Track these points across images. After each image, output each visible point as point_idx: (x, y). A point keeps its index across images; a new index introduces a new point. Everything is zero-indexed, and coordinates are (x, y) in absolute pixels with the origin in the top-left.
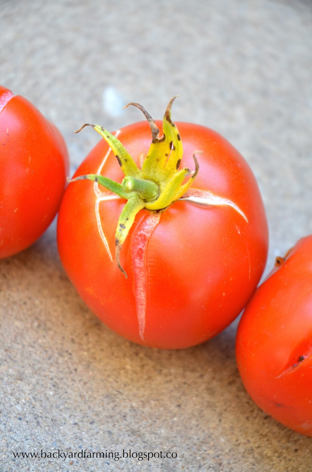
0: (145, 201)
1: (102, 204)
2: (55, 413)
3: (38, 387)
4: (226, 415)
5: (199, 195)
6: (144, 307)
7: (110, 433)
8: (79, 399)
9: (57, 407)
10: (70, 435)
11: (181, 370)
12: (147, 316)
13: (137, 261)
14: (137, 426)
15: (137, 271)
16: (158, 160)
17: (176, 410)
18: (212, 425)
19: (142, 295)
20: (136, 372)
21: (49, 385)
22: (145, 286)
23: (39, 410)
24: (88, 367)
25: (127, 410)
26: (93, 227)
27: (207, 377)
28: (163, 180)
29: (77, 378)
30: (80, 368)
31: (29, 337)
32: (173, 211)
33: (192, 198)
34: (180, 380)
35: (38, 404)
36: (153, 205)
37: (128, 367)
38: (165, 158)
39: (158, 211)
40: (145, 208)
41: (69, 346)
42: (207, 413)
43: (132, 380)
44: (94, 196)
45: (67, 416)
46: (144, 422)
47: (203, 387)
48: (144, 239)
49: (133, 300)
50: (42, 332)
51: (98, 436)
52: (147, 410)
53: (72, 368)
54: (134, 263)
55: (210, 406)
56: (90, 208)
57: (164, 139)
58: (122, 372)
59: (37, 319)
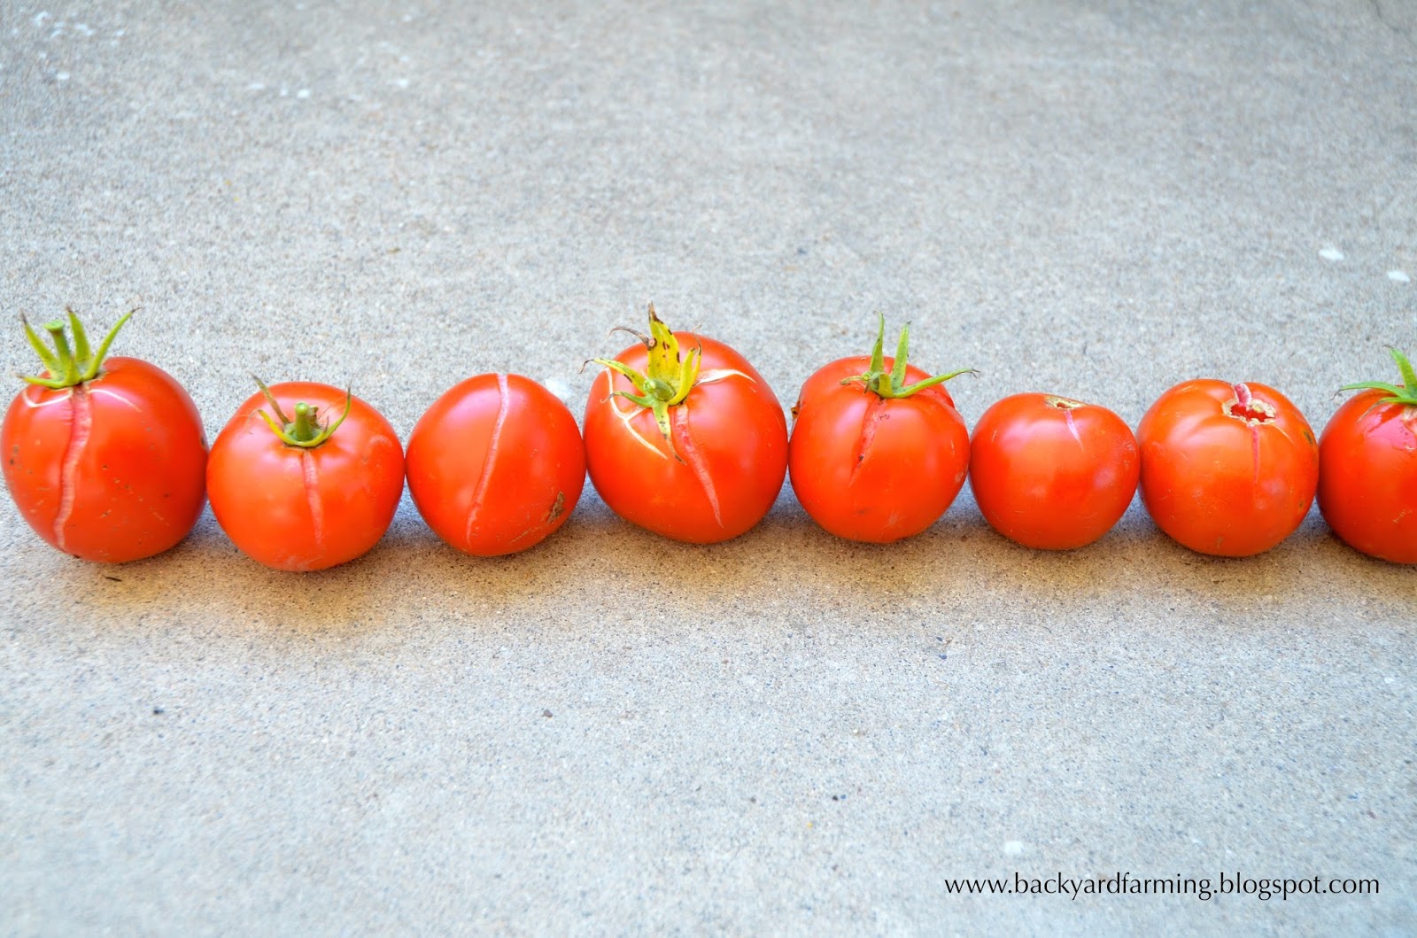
0: (666, 401)
1: (630, 421)
2: (676, 629)
3: (648, 618)
4: (817, 569)
5: (708, 376)
6: (711, 485)
7: (732, 623)
8: (688, 611)
9: (675, 624)
10: (700, 638)
11: (759, 555)
12: (717, 492)
13: (688, 447)
14: (751, 609)
15: (692, 455)
16: (658, 365)
17: (775, 583)
18: (812, 580)
19: (705, 476)
20: (722, 573)
21: (658, 613)
22: (705, 466)
23: (662, 634)
24: (679, 586)
25: (735, 601)
26: (636, 444)
27: (784, 550)
28: (672, 379)
29: (677, 598)
30: (674, 590)
31: (615, 587)
32: (694, 397)
33: (702, 381)
34: (763, 562)
35: (657, 630)
36: (675, 400)
37: (713, 572)
38: (664, 360)
39: (681, 403)
40: (670, 406)
41: (652, 579)
42: (801, 574)
43: (724, 579)
44: (620, 420)
45: (688, 627)
46: (754, 603)
47: (785, 558)
48: (684, 427)
49: (699, 485)
50: (622, 580)
51: (724, 630)
52: (750, 594)
53: (667, 592)
54: (686, 451)
55: (801, 568)
56: (623, 431)
57: (656, 344)
58: (710, 577)
59: (612, 572)
